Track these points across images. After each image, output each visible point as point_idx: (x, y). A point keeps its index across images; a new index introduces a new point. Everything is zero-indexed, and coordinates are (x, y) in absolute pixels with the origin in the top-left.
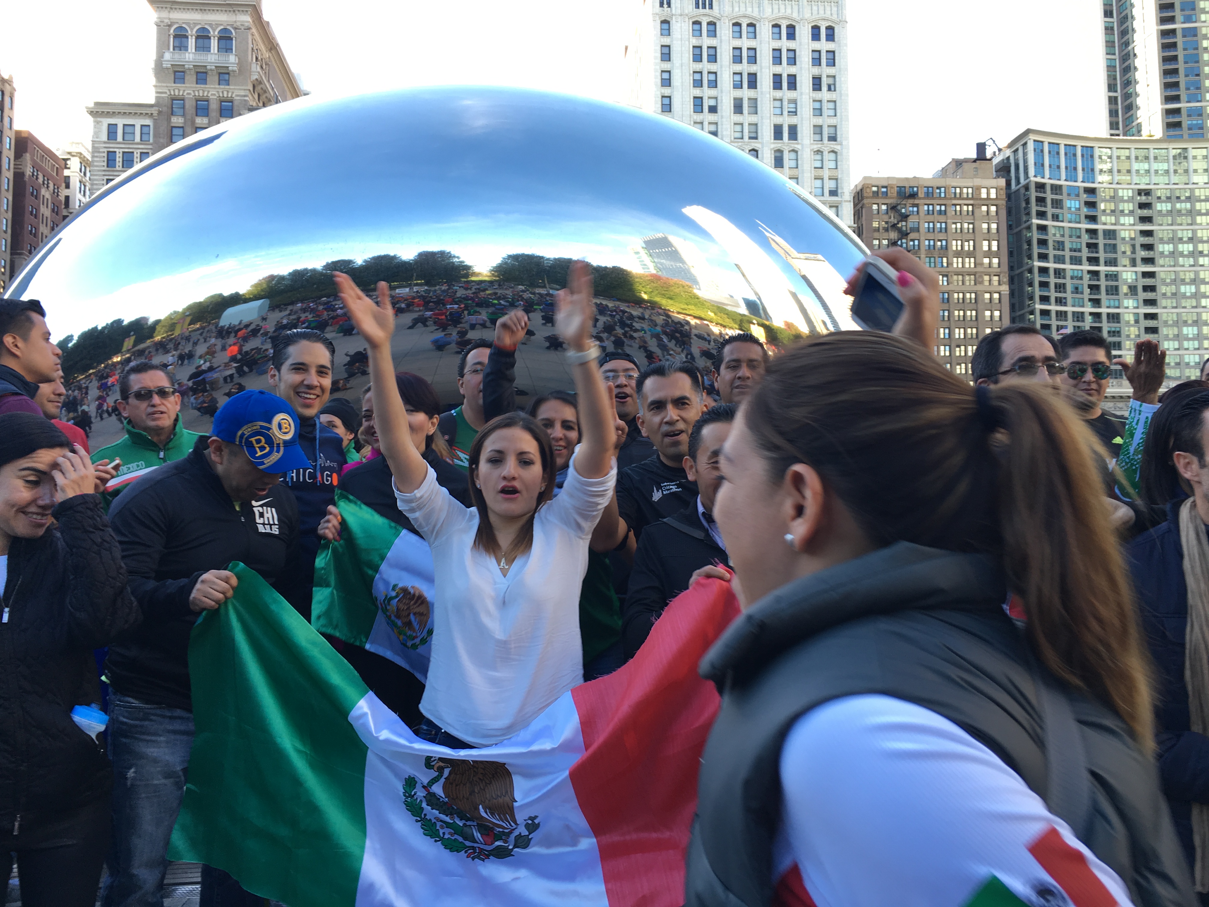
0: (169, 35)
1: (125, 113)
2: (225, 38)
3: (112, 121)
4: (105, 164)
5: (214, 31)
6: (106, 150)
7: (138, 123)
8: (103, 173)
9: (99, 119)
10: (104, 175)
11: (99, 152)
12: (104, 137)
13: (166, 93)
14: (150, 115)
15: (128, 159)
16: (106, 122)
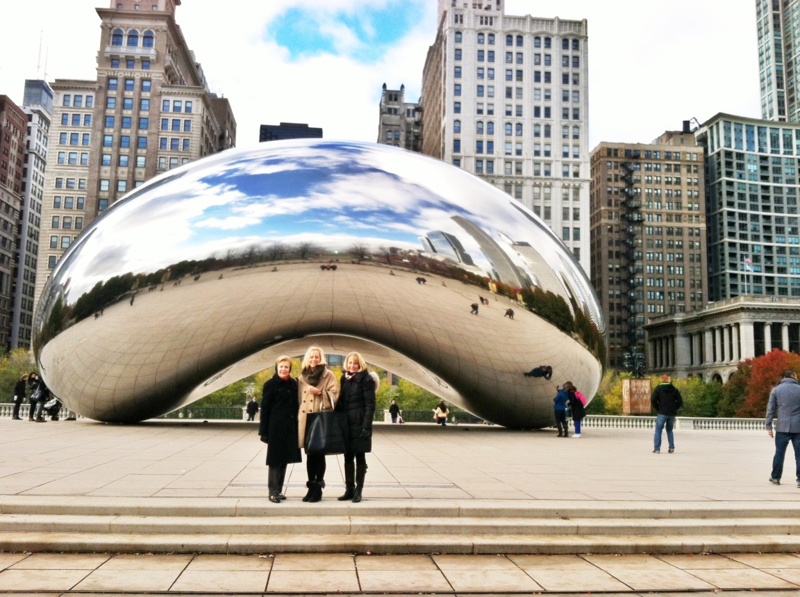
0: (110, 35)
1: (76, 87)
2: (148, 38)
3: (66, 92)
4: (60, 122)
5: (141, 31)
6: (61, 113)
7: (84, 94)
8: (59, 128)
9: (58, 91)
10: (60, 130)
11: (57, 114)
12: (61, 104)
13: (105, 74)
14: (94, 90)
15: (76, 119)
16: (62, 93)
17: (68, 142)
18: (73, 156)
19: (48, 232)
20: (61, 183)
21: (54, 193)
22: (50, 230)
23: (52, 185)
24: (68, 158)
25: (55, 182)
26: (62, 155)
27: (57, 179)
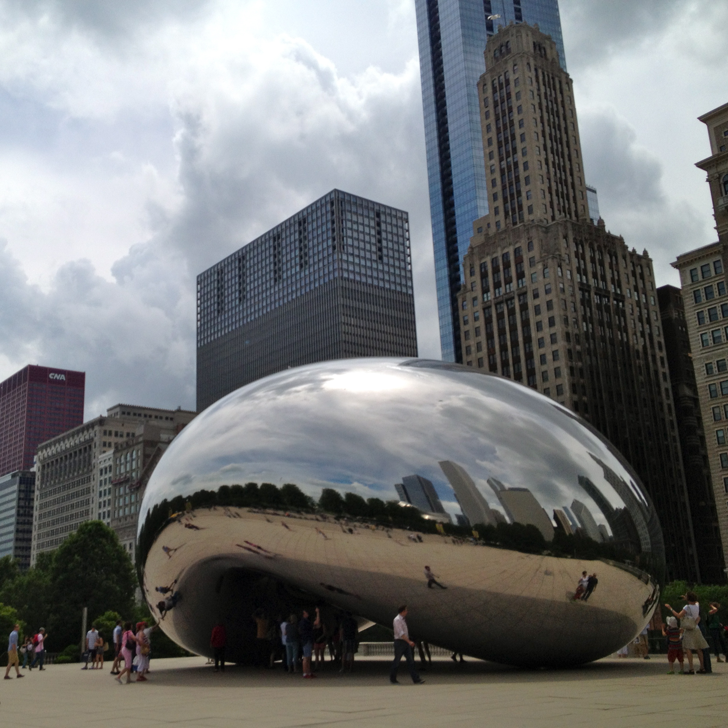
0: (720, 185)
1: (700, 258)
3: (692, 267)
4: (694, 301)
6: (692, 291)
7: (710, 262)
8: (694, 309)
9: (683, 269)
10: (695, 310)
11: (688, 294)
12: (689, 282)
14: (719, 253)
15: (709, 292)
16: (688, 269)
17: (707, 320)
18: (716, 335)
19: (712, 427)
20: (712, 368)
21: (706, 382)
22: (713, 424)
23: (703, 373)
24: (711, 338)
25: (705, 368)
26: (704, 337)
27: (706, 365)
